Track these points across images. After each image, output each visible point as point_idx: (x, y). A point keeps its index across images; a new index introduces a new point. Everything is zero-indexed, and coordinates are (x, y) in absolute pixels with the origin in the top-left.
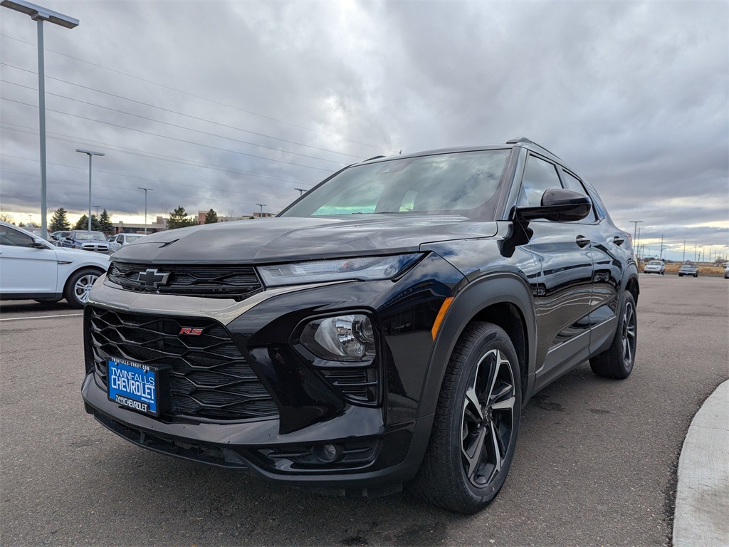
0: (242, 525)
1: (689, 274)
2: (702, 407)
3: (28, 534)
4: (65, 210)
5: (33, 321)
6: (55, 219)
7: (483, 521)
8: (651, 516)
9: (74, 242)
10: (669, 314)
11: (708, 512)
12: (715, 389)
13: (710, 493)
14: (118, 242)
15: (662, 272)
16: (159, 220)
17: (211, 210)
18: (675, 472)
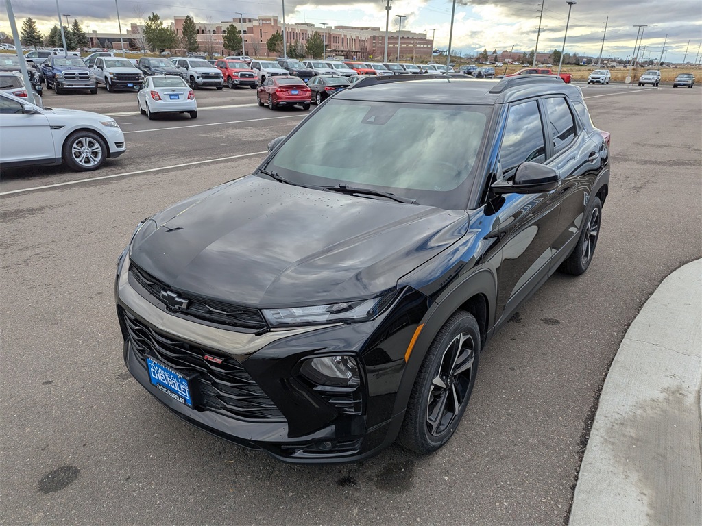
0: (264, 467)
1: (684, 85)
2: (640, 312)
3: (109, 481)
4: (33, 21)
5: (40, 194)
6: (25, 31)
7: (441, 458)
8: (569, 448)
9: (53, 69)
10: (645, 163)
11: (613, 444)
12: (658, 286)
13: (619, 422)
14: (98, 67)
15: (656, 84)
16: (134, 27)
17: (188, 17)
18: (598, 398)
